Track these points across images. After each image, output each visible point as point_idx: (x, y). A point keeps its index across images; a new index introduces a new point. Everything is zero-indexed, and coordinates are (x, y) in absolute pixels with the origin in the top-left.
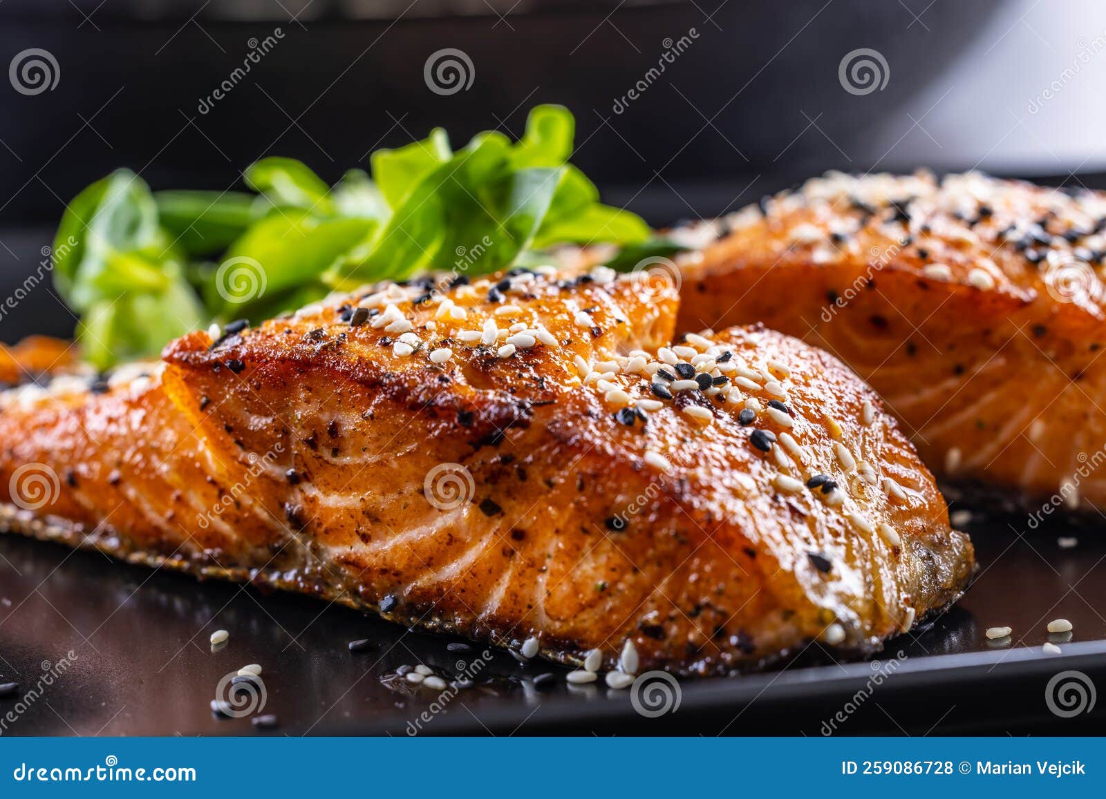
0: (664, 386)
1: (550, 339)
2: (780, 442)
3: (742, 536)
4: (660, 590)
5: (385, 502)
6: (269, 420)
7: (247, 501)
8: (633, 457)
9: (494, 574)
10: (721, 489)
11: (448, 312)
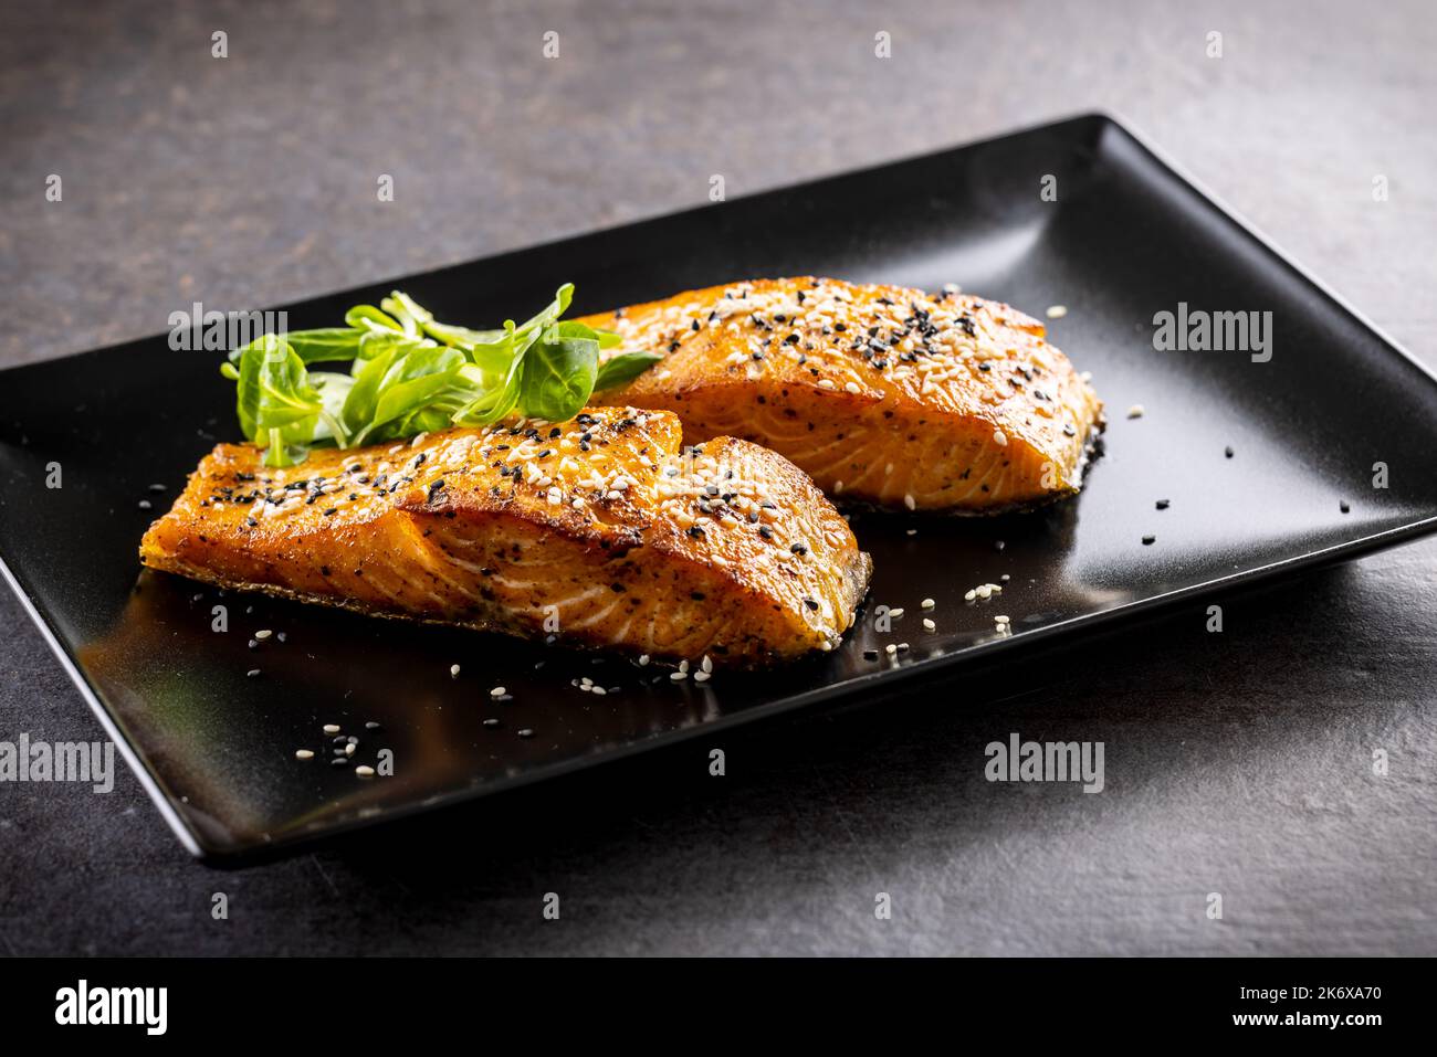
0: (706, 505)
1: (634, 481)
2: (774, 530)
3: (773, 600)
4: (724, 630)
5: (547, 585)
6: (472, 542)
7: (453, 583)
8: (705, 560)
9: (620, 622)
10: (755, 571)
11: (567, 465)
